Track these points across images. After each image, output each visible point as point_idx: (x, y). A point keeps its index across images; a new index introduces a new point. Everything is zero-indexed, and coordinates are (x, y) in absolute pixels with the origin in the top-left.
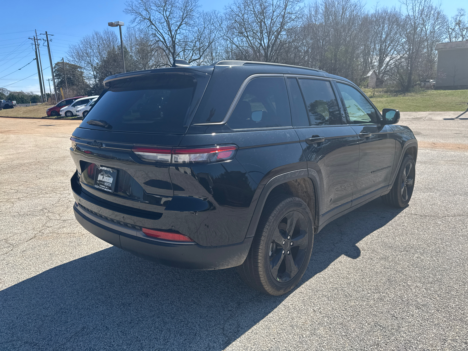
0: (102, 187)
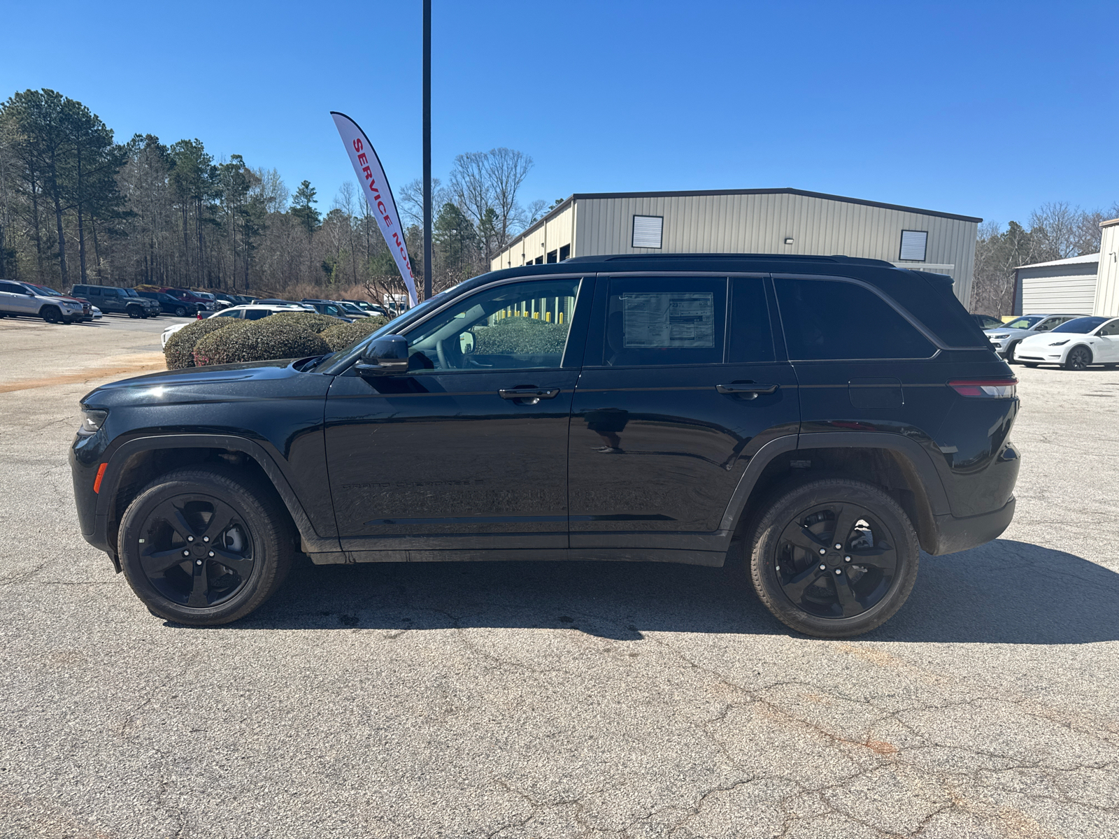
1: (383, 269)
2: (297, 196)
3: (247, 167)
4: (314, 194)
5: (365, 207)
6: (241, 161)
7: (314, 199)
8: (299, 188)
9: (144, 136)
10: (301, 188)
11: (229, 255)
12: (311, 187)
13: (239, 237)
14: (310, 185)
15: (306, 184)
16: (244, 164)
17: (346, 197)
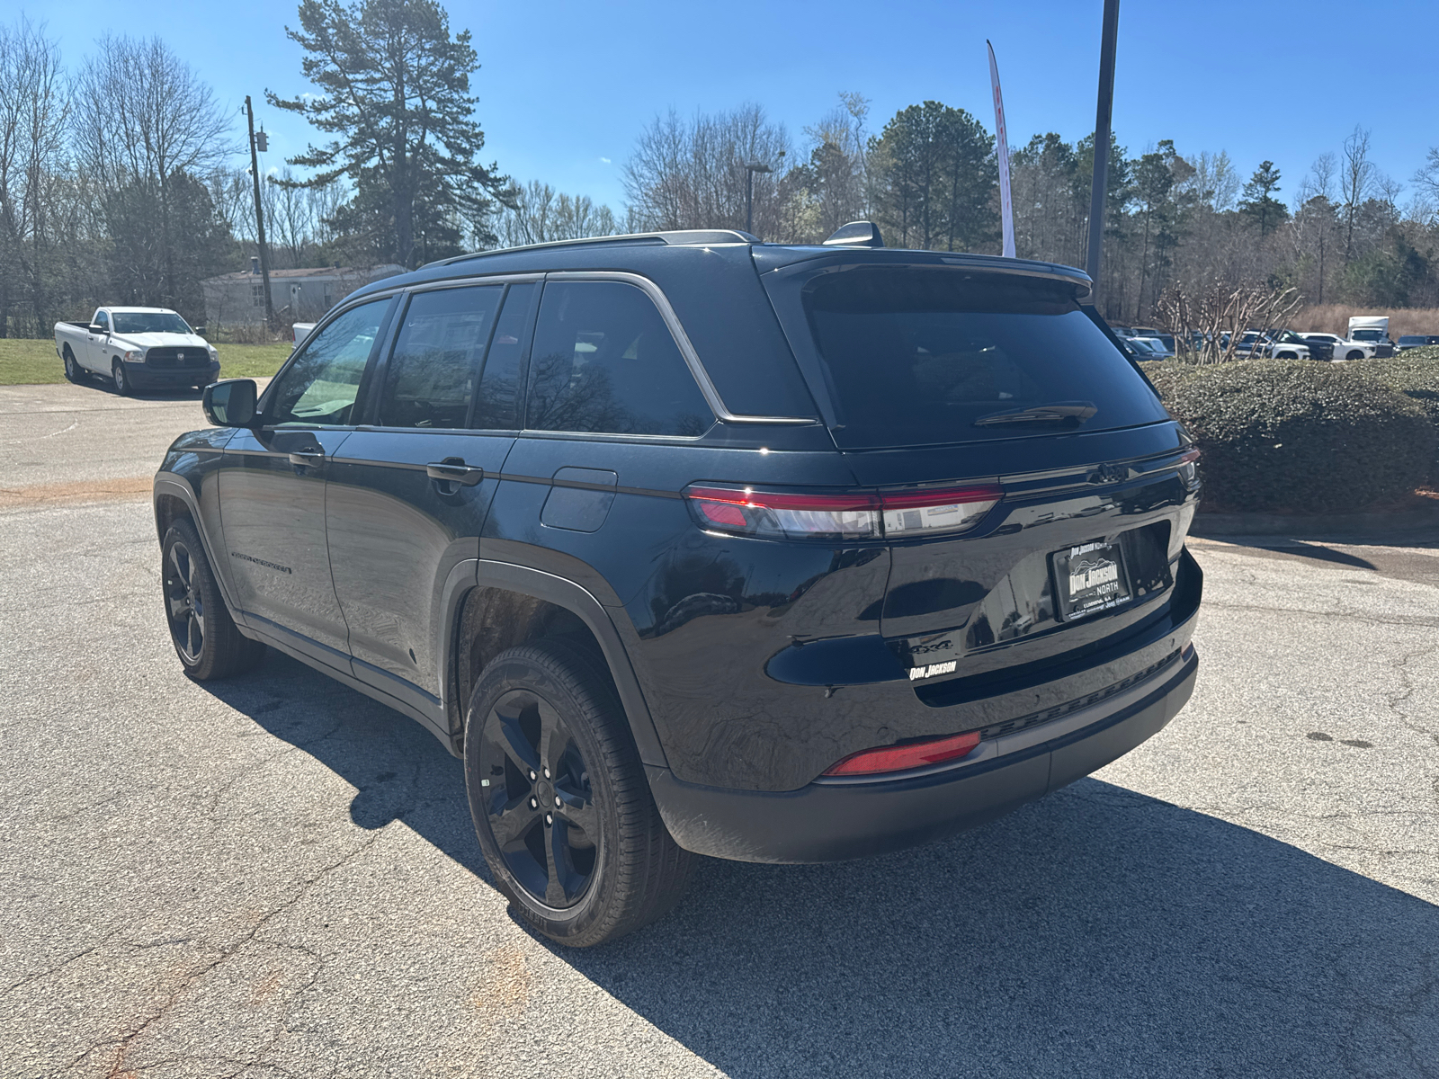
0: (1093, 606)
1: (1366, 279)
2: (1251, 185)
3: (1177, 155)
4: (1277, 178)
5: (1352, 188)
6: (1171, 148)
7: (1276, 187)
8: (1254, 173)
9: (1044, 137)
10: (1258, 172)
11: (1135, 276)
12: (1273, 169)
13: (1152, 250)
14: (1272, 166)
15: (1266, 167)
16: (1174, 151)
17: (1321, 178)
